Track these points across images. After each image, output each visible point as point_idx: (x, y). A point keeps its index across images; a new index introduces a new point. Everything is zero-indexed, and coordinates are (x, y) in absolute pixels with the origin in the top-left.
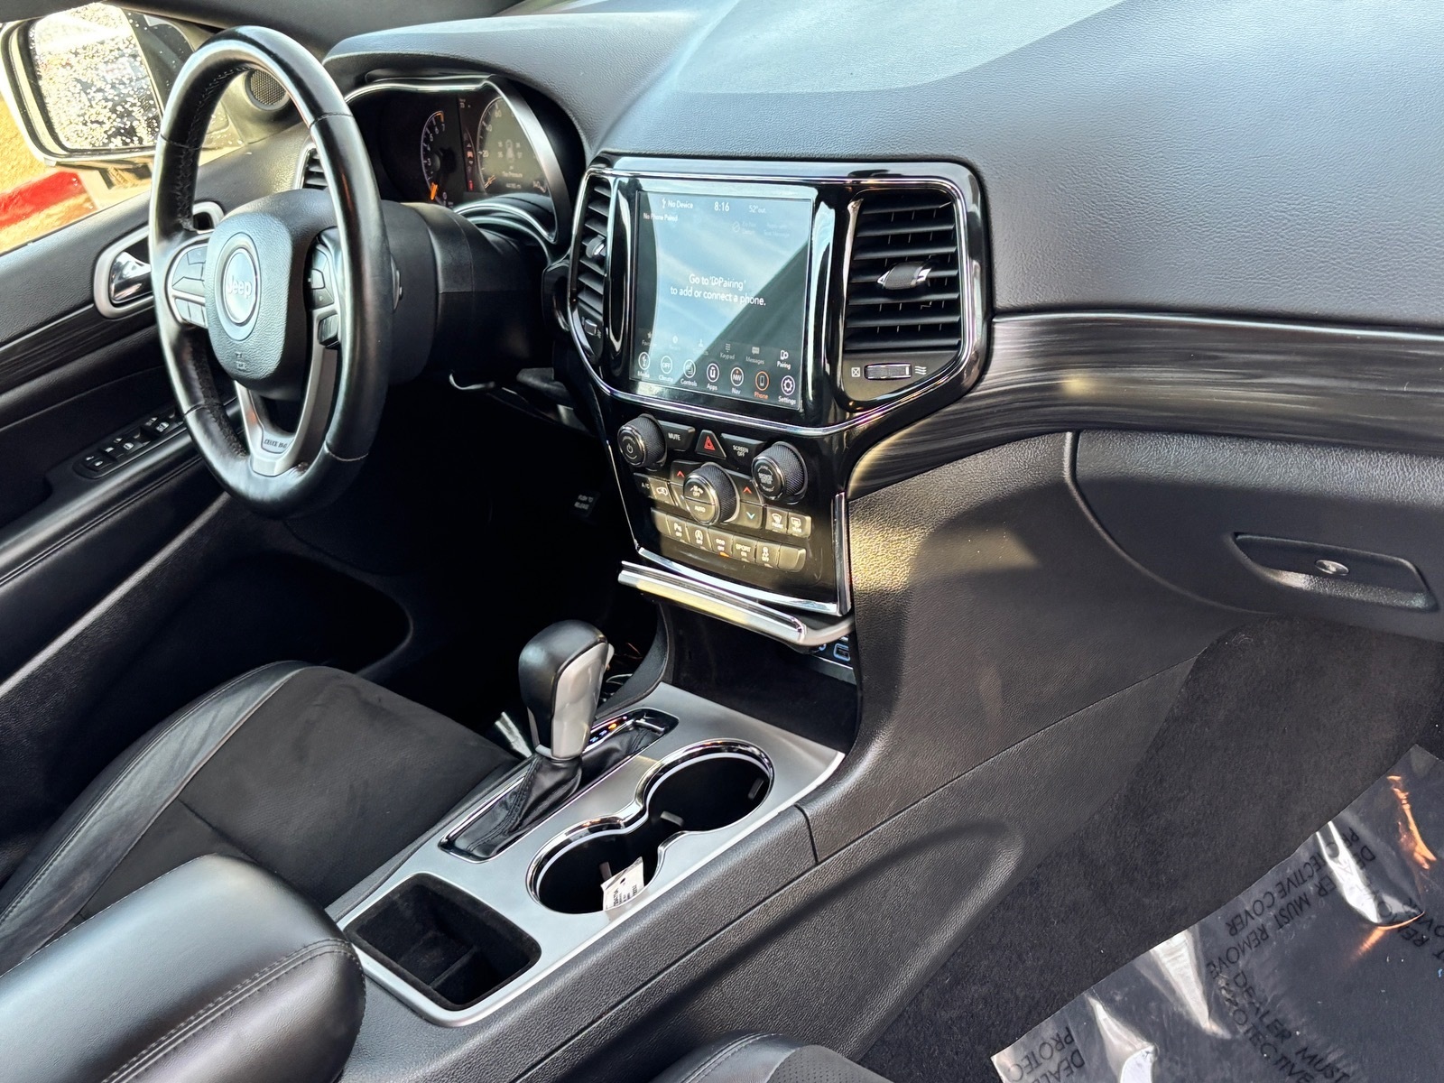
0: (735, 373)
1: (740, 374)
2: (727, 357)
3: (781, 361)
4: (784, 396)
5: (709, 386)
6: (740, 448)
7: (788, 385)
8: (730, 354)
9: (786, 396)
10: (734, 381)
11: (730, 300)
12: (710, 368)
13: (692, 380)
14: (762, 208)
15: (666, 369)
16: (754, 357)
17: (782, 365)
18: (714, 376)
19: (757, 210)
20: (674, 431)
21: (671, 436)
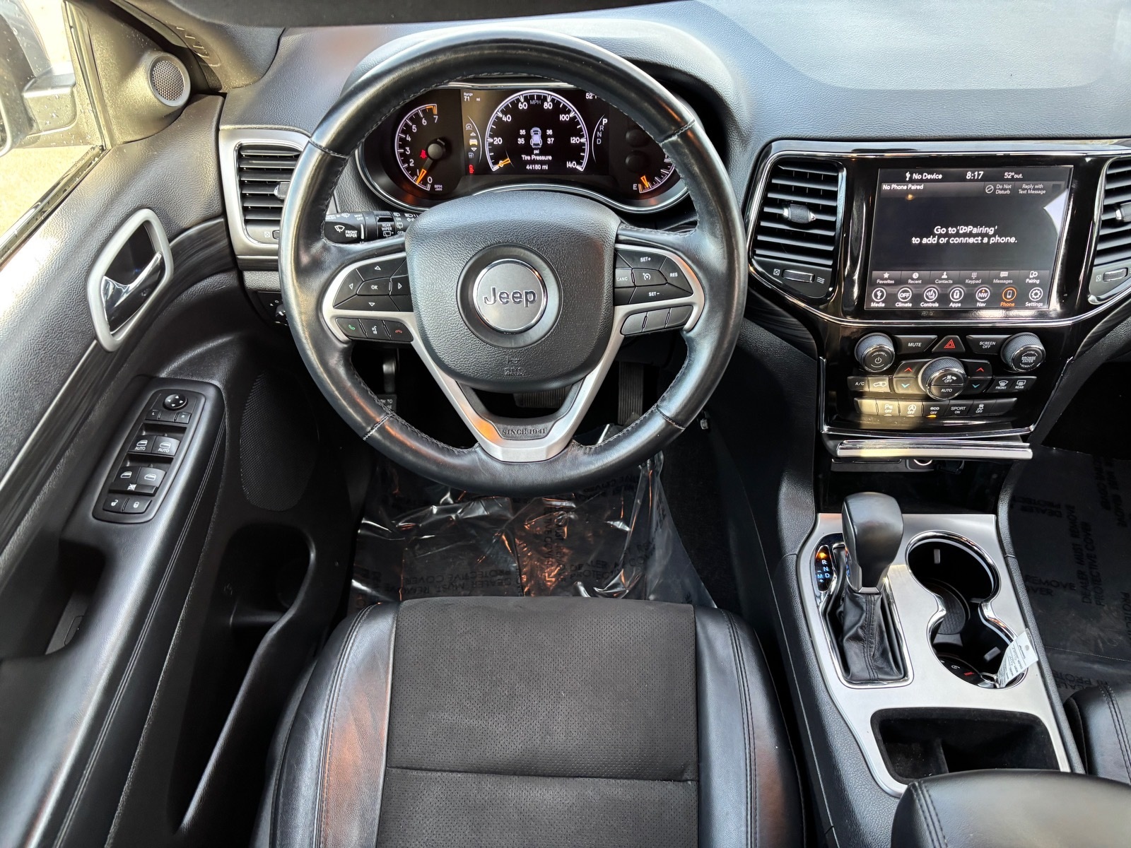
0: (981, 292)
1: (986, 292)
2: (974, 282)
3: (1030, 279)
4: (1030, 301)
5: (951, 304)
6: (986, 343)
7: (1036, 294)
8: (976, 279)
9: (1033, 302)
10: (980, 298)
11: (980, 242)
12: (954, 292)
13: (934, 302)
14: (1019, 174)
15: (905, 298)
16: (1005, 278)
17: (1030, 281)
18: (958, 297)
19: (1013, 176)
20: (914, 341)
21: (910, 345)
